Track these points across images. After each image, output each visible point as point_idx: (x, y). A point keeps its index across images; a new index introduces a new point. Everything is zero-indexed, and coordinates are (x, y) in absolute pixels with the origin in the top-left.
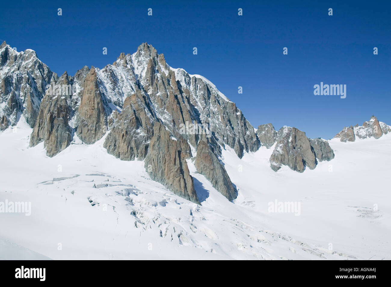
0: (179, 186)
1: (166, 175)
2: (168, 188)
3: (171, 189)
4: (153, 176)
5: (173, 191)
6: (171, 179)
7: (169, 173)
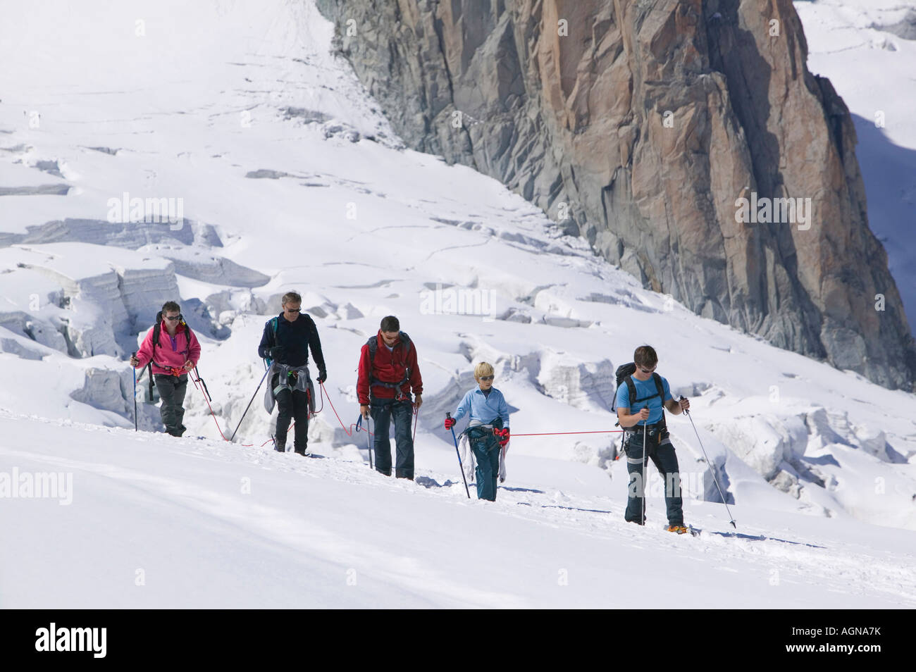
0: (689, 204)
1: (546, 93)
2: (571, 229)
3: (607, 240)
4: (412, 106)
5: (628, 253)
6: (603, 125)
7: (583, 65)
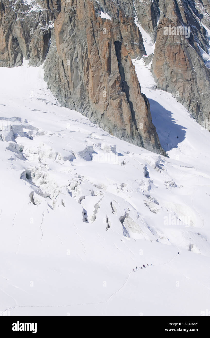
0: (119, 118)
1: (90, 96)
2: (95, 123)
3: (102, 125)
4: (63, 98)
5: (106, 127)
6: (101, 102)
7: (97, 90)
